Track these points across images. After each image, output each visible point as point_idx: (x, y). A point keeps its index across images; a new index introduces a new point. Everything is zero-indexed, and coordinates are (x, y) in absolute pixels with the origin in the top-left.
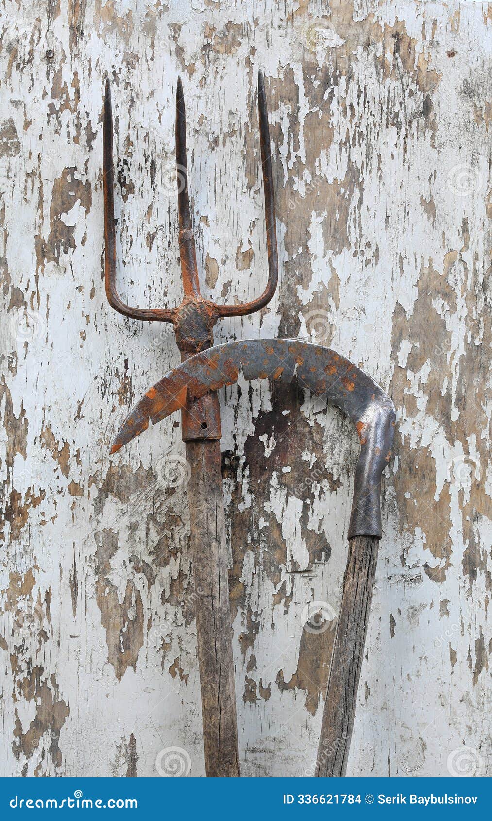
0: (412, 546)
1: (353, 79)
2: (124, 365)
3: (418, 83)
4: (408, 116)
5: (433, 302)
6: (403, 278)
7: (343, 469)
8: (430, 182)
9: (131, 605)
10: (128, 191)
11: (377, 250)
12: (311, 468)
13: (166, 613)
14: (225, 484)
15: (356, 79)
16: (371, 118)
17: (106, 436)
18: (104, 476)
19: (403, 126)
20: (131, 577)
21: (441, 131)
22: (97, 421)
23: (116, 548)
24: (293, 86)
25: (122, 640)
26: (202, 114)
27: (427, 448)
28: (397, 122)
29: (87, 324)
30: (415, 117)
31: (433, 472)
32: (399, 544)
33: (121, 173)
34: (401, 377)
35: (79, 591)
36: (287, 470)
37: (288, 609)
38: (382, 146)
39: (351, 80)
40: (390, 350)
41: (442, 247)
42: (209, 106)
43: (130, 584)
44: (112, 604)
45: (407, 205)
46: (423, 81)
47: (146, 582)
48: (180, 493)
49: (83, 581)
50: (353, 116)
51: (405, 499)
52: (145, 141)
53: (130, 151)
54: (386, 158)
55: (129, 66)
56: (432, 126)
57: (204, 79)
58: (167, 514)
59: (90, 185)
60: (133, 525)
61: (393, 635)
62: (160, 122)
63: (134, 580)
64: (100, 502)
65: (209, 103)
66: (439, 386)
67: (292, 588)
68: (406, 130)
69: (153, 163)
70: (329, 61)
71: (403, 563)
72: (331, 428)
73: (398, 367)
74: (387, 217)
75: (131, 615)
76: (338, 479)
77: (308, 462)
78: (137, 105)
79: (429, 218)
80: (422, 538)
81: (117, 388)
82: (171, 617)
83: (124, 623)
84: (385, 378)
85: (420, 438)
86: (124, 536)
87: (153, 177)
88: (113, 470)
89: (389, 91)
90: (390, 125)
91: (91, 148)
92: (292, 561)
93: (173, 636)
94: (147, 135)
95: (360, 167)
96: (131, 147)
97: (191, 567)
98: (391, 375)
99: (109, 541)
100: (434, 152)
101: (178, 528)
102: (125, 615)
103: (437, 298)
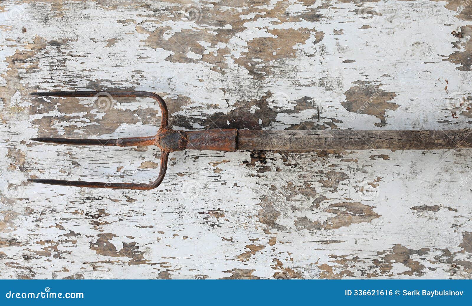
0: (303, 50)
1: (39, 86)
2: (201, 215)
3: (41, 49)
4: (59, 54)
5: (165, 39)
6: (151, 57)
7: (260, 90)
8: (97, 42)
9: (338, 210)
10: (103, 213)
11: (136, 71)
12: (259, 108)
13: (342, 190)
14: (269, 156)
15: (39, 84)
16: (61, 75)
17: (242, 224)
18: (265, 225)
19: (65, 57)
20: (322, 210)
21: (68, 35)
22: (233, 229)
23: (306, 218)
24: (43, 119)
25: (358, 215)
26: (59, 171)
27: (248, 42)
28: (63, 60)
29: (179, 235)
30: (60, 51)
31: (261, 39)
32: (302, 58)
33: (93, 217)
34: (208, 57)
35: (330, 239)
36: (260, 122)
37: (340, 121)
38: (77, 69)
39: (40, 87)
40: (192, 64)
41: (134, 35)
42: (55, 167)
43: (326, 210)
44: (337, 221)
45: (110, 55)
46: (40, 46)
47: (325, 201)
48: (274, 182)
49: (324, 237)
50: (60, 86)
51: (277, 55)
52: (74, 203)
53: (80, 212)
54: (84, 67)
55: (32, 212)
56: (65, 41)
57: (39, 170)
58: (286, 190)
59: (100, 234)
60: (293, 209)
61: (354, 61)
62: (64, 195)
63: (324, 208)
64: (280, 227)
65: (53, 167)
66: (212, 36)
67: (328, 118)
68: (67, 55)
69: (87, 199)
70: (29, 100)
71: (313, 55)
72: (237, 97)
73: (202, 59)
74: (117, 66)
75: (343, 210)
76: (265, 93)
77: (256, 110)
78: (54, 208)
79: (117, 42)
80: (299, 45)
81: (215, 218)
82: (345, 187)
83: (347, 213)
84: (208, 66)
85: (242, 46)
86: (299, 214)
87: (95, 199)
88: (262, 220)
89: (45, 65)
90: (65, 65)
91: (79, 234)
92: (312, 119)
93: (355, 186)
94: (71, 202)
95: (88, 82)
96: (78, 211)
97: (316, 176)
98: (207, 63)
99: (301, 222)
100: (80, 40)
101: (294, 183)
102: (344, 213)
103: (163, 37)
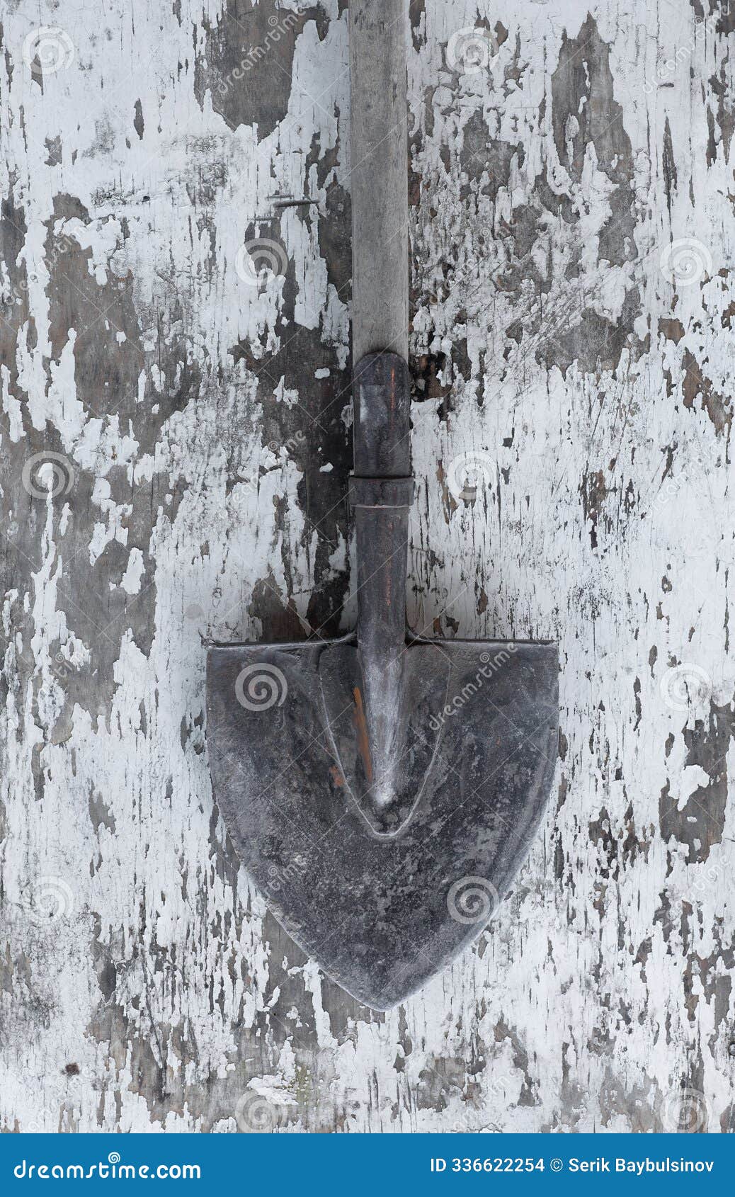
0: (110, 254)
1: (232, 1022)
2: (598, 539)
3: (125, 1019)
4: (139, 965)
5: (88, 658)
6: (140, 696)
7: (229, 377)
8: (100, 856)
9: (575, 140)
10: (600, 827)
11: (183, 742)
12: (283, 377)
13: (515, 129)
14: (423, 346)
15: (228, 1023)
16: (200, 959)
17: (623, 419)
18: (625, 353)
19: (147, 948)
20: (575, 187)
21: (83, 943)
22: (639, 445)
23: (601, 234)
24: (331, 1008)
25: (587, 83)
26: (481, 957)
27: (90, 417)
28: (157, 955)
29: (660, 604)
30: (128, 964)
31: (80, 377)
32: (132, 255)
33: (612, 856)
34: (137, 533)
35: (661, 160)
36: (322, 373)
37: (313, 141)
38: (180, 913)
39: (236, 1020)
40: (158, 577)
41: (77, 750)
42: (469, 971)
43: (576, 173)
44: (606, 143)
45: (137, 818)
46: (116, 1022)
47: (549, 179)
48: (498, 329)
49: (654, 179)
50: (231, 962)
51: (125, 329)
52: (574, 910)
53: (598, 893)
54: (174, 893)
55: (603, 1033)
56: (98, 949)
57: (479, 1016)
58: (519, 293)
59: (662, 835)
60: (575, 273)
61: (138, 105)
62: (550, 942)
63: (570, 182)
64: (631, 309)
65: (470, 976)
66: (74, 519)
67: (307, 177)
68: (142, 942)
69: (559, 874)
70: (273, 1051)
71: (124, 223)
72: (251, 444)
73: (144, 547)
74: (168, 796)
75: (574, 125)
76: (237, 361)
77: (288, 386)
78: (588, 968)
79: (100, 797)
80: (95, 267)
81: (607, 500)
82: (507, 122)
83: (584, 110)
84: (164, 530)
85: (102, 432)
86: (590, 255)
87: (559, 850)
88: (609, 363)
89: (173, 1005)
90: (169, 949)
91: (662, 896)
92: (309, 222)
93: (503, 91)
94: (570, 921)
95: (217, 878)
96: (597, 900)
97: (477, 206)
98: (154, 535)
99: (613, 246)
100: (96, 905)
101: (501, 271)
102: (583, 122)
103: (82, 664)
